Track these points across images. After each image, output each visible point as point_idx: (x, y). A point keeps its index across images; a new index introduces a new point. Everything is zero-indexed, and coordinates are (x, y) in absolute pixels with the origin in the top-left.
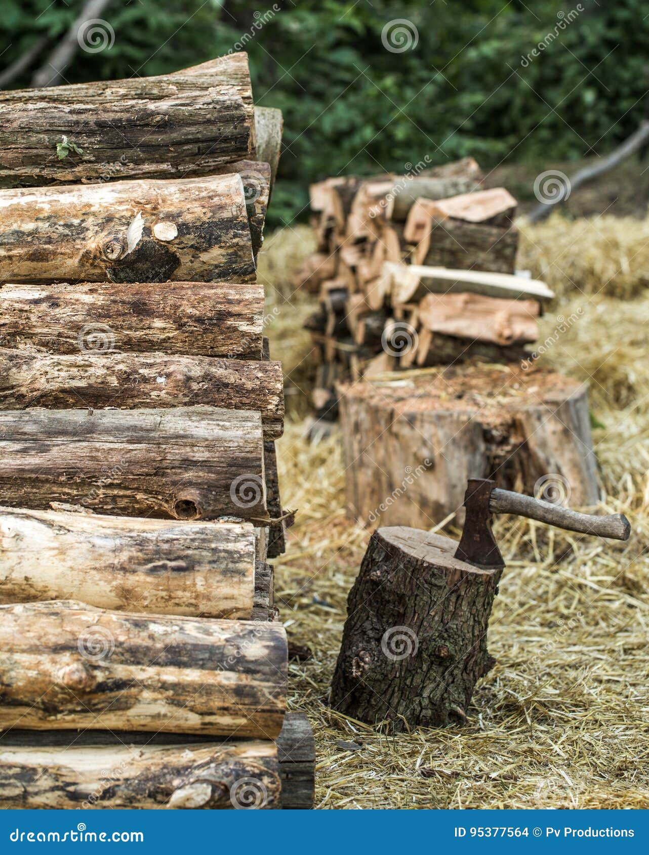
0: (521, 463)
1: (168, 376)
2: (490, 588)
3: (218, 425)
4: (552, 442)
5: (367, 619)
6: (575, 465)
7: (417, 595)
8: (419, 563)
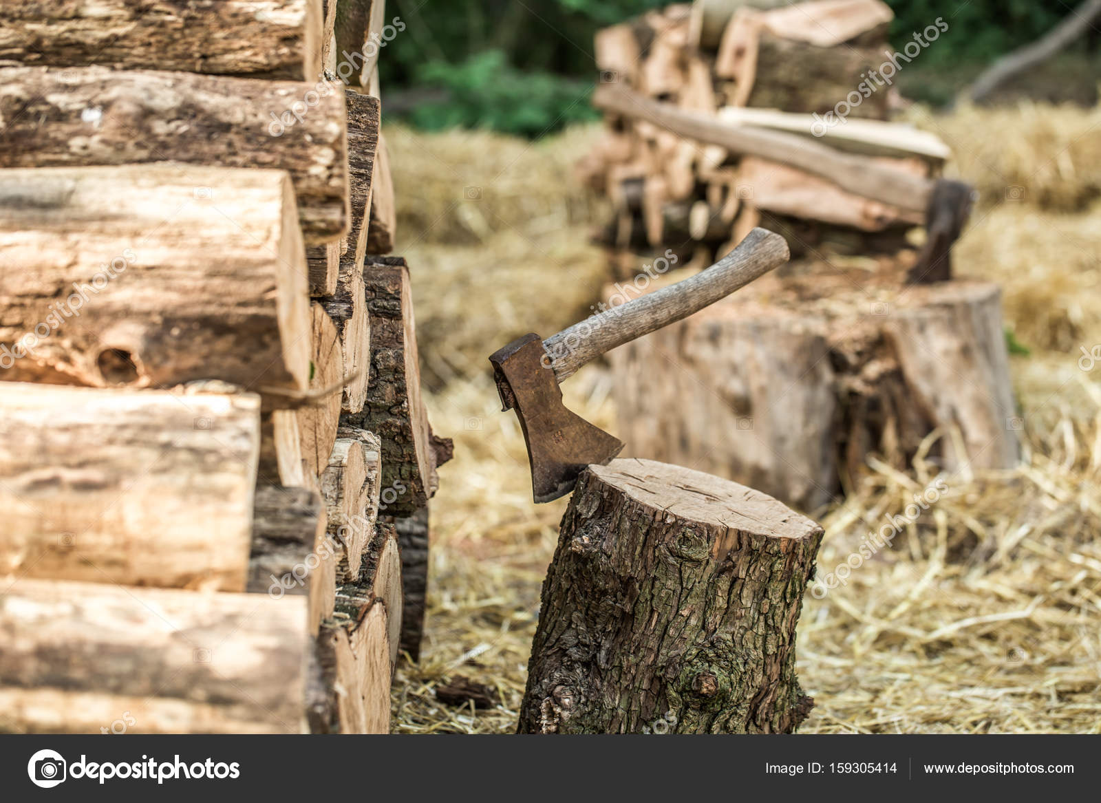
0: (894, 403)
1: (106, 106)
2: (796, 565)
3: (191, 195)
4: (944, 369)
5: (569, 626)
6: (981, 406)
7: (655, 578)
8: (659, 517)
